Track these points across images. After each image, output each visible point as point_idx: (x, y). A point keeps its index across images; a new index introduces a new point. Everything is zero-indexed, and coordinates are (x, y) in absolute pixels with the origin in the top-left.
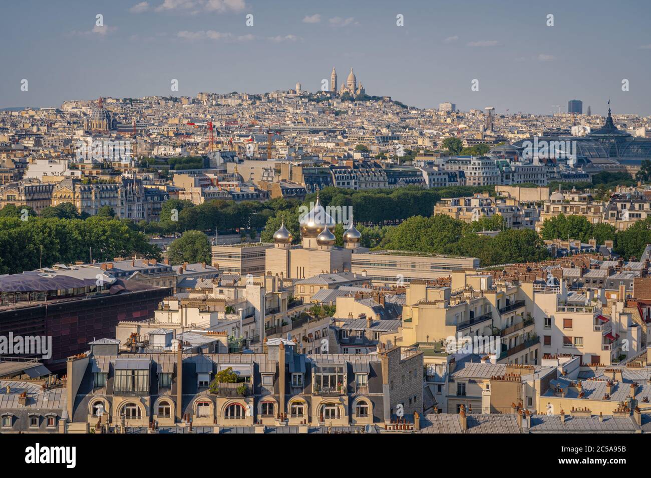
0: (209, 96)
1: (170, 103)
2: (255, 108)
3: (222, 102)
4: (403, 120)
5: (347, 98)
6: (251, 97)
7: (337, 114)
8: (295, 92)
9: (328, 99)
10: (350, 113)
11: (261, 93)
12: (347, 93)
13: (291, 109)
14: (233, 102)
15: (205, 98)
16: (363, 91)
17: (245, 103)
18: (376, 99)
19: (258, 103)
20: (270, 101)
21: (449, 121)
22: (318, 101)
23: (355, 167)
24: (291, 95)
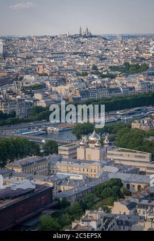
0: (36, 37)
1: (23, 40)
2: (53, 42)
3: (41, 39)
4: (106, 45)
5: (85, 37)
6: (51, 37)
7: (82, 43)
8: (66, 35)
9: (78, 37)
10: (87, 43)
11: (55, 35)
12: (85, 35)
13: (65, 42)
14: (45, 39)
15: (35, 38)
16: (91, 34)
17: (49, 40)
18: (95, 36)
19: (54, 40)
20: (58, 39)
21: (122, 45)
22: (75, 38)
23: (97, 88)
24: (65, 36)
